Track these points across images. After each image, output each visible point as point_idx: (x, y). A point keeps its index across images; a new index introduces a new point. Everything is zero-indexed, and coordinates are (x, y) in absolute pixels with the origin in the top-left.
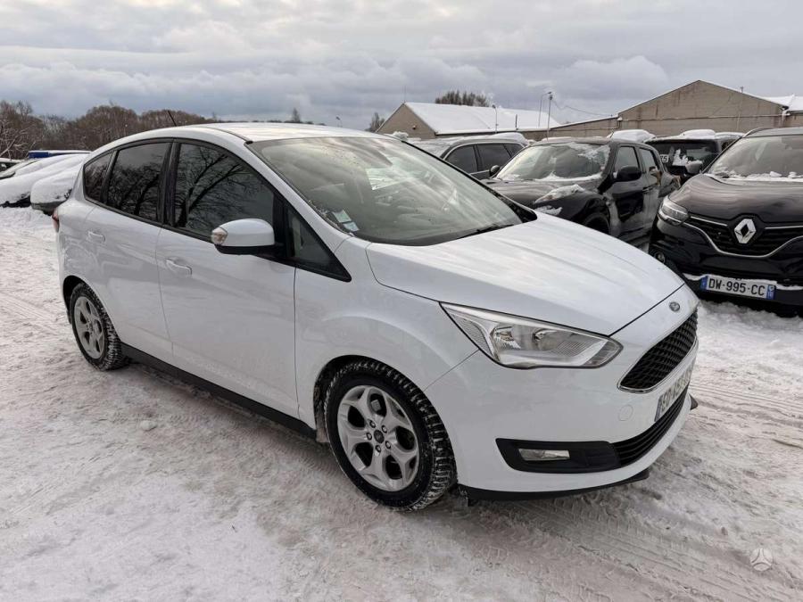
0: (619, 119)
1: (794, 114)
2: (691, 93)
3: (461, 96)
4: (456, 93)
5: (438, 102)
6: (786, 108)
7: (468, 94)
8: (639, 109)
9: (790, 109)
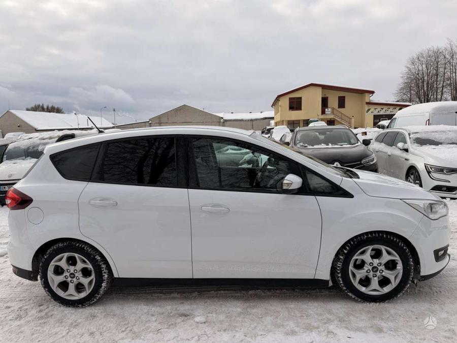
0: (150, 122)
1: (226, 121)
2: (182, 110)
3: (45, 107)
4: (41, 105)
5: (28, 110)
6: (222, 118)
7: (50, 106)
8: (159, 117)
9: (224, 119)
